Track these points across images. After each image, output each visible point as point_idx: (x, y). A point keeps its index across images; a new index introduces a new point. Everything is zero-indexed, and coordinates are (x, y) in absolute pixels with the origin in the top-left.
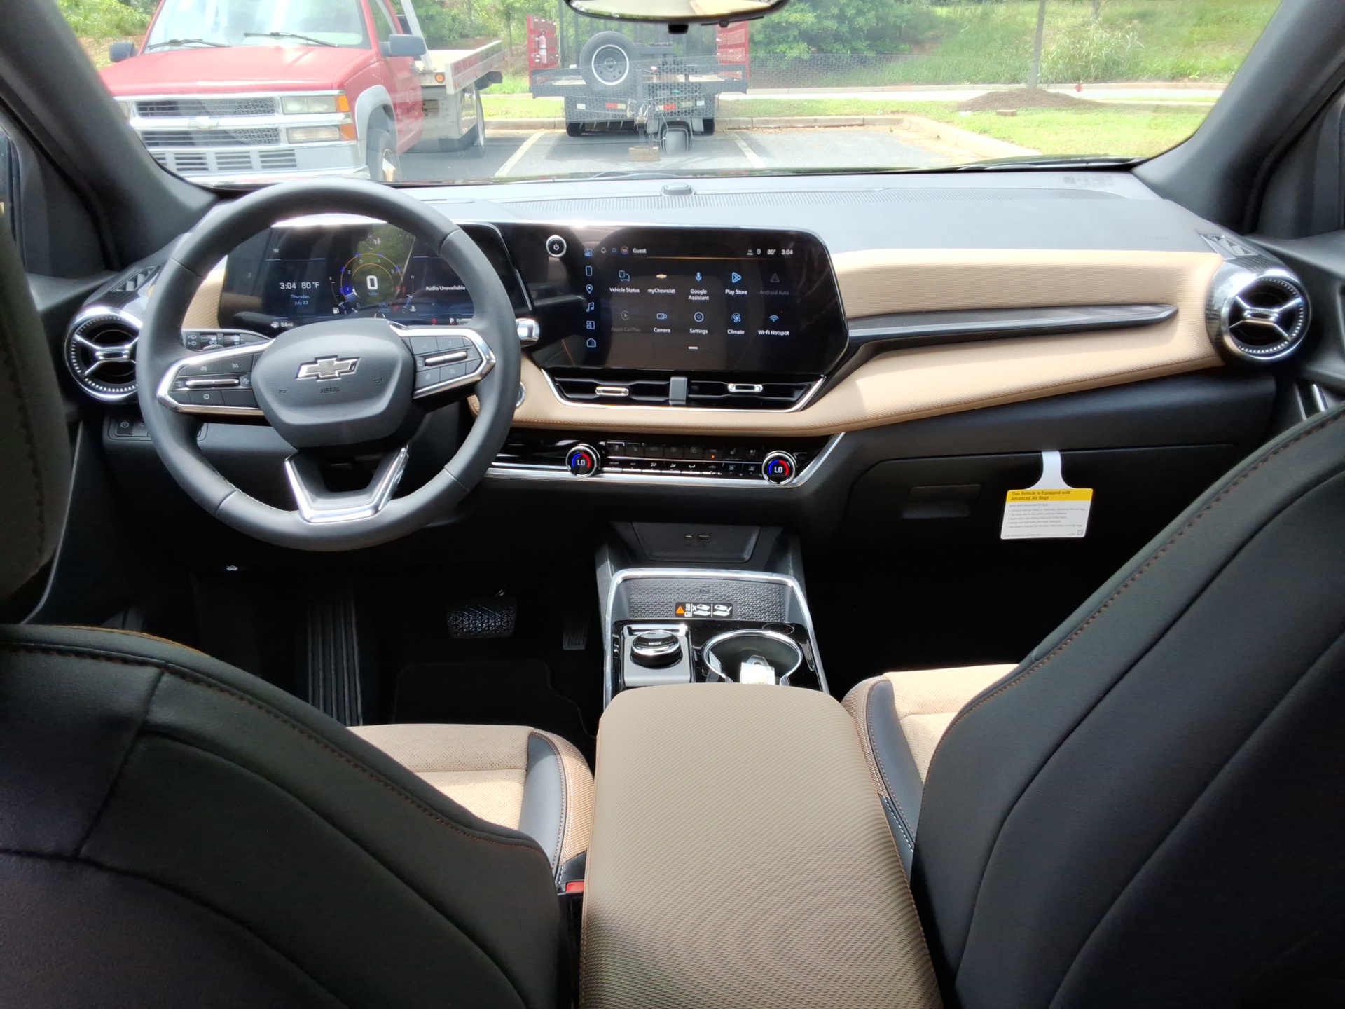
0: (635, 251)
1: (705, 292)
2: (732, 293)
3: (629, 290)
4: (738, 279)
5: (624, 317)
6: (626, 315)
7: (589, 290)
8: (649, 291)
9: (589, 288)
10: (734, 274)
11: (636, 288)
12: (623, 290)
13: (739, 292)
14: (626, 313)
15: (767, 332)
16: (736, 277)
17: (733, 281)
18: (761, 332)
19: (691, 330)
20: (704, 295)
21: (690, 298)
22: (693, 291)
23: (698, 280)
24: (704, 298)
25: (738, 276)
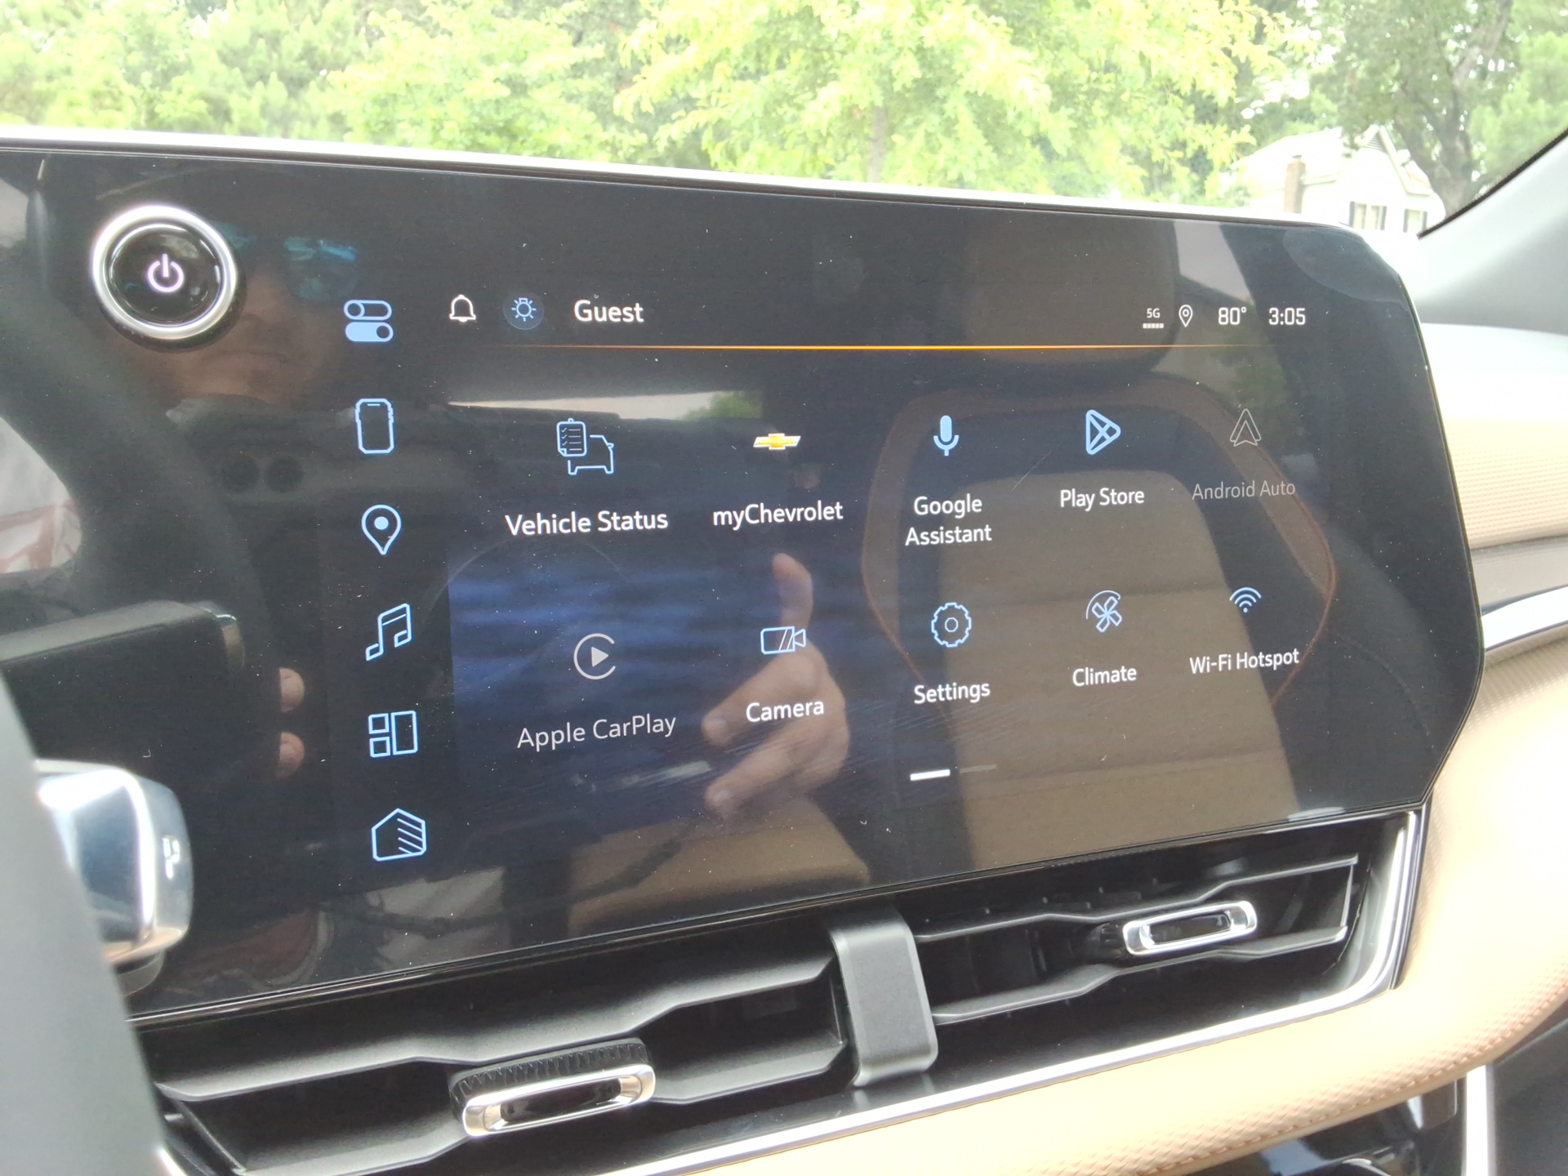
0: (586, 312)
1: (976, 505)
2: (1085, 501)
3: (612, 522)
4: (1109, 440)
5: (585, 660)
6: (598, 656)
7: (382, 537)
8: (720, 517)
9: (381, 523)
10: (1091, 416)
11: (648, 511)
12: (583, 525)
13: (1113, 497)
14: (601, 644)
15: (1223, 661)
16: (1102, 432)
17: (1091, 449)
18: (1198, 665)
19: (917, 690)
20: (971, 521)
21: (912, 537)
22: (923, 507)
23: (946, 450)
24: (970, 536)
25: (1109, 424)
